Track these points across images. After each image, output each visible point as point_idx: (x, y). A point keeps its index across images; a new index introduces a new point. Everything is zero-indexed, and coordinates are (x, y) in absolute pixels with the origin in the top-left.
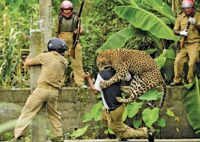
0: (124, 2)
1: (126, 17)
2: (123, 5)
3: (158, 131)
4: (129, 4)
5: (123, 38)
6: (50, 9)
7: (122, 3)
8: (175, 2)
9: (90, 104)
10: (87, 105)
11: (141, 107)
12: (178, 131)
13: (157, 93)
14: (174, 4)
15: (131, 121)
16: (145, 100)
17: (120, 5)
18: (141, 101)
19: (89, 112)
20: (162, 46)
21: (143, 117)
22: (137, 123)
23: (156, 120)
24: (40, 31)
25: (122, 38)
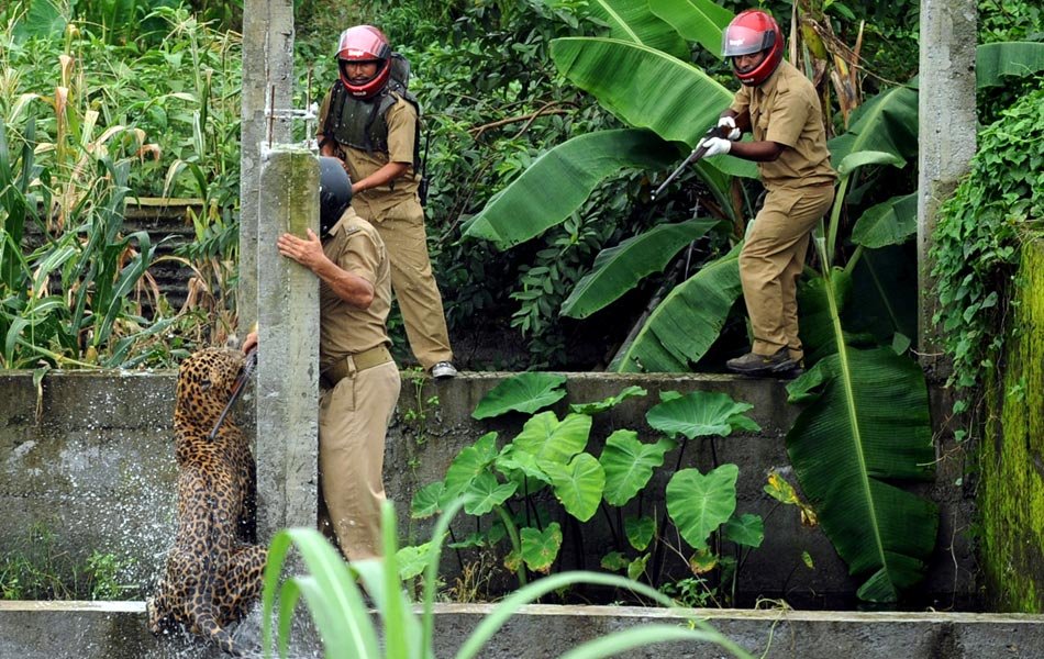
0: (582, 21)
1: (594, 84)
2: (577, 32)
3: (730, 561)
4: (604, 28)
5: (583, 175)
6: (286, 45)
7: (575, 24)
8: (804, 28)
9: (443, 443)
10: (431, 448)
11: (659, 464)
12: (810, 564)
13: (727, 407)
14: (799, 33)
15: (614, 518)
16: (679, 435)
17: (567, 31)
18: (662, 434)
19: (442, 476)
20: (737, 207)
21: (670, 506)
22: (640, 528)
23: (724, 519)
24: (305, 150)
25: (579, 175)
